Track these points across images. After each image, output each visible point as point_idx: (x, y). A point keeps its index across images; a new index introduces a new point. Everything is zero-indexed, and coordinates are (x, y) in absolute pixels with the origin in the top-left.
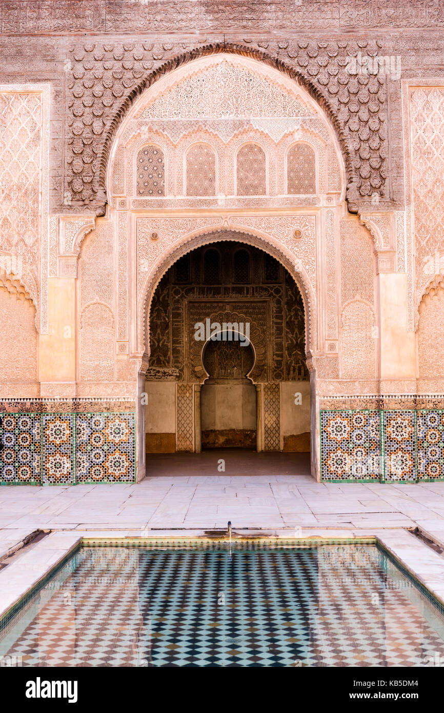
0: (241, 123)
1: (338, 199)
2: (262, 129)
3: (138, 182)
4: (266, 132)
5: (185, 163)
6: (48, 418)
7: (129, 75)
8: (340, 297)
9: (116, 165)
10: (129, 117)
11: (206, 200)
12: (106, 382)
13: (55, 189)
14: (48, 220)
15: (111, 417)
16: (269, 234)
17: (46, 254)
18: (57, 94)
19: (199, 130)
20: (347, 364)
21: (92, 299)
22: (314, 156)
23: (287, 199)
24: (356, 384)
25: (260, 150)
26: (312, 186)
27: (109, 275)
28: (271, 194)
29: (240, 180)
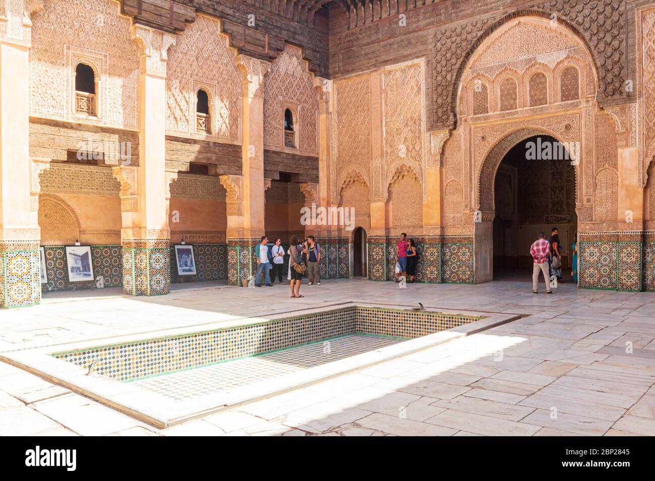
0: (531, 60)
1: (594, 100)
2: (543, 62)
3: (474, 107)
4: (546, 63)
5: (499, 90)
6: (427, 246)
7: (464, 43)
8: (594, 167)
9: (461, 98)
10: (467, 68)
11: (511, 112)
12: (458, 226)
13: (429, 117)
14: (426, 135)
15: (461, 246)
16: (550, 129)
17: (425, 155)
18: (428, 62)
19: (506, 69)
20: (600, 211)
21: (451, 178)
22: (578, 74)
23: (560, 105)
24: (604, 224)
25: (544, 76)
26: (577, 94)
27: (459, 164)
28: (550, 104)
29: (531, 96)
